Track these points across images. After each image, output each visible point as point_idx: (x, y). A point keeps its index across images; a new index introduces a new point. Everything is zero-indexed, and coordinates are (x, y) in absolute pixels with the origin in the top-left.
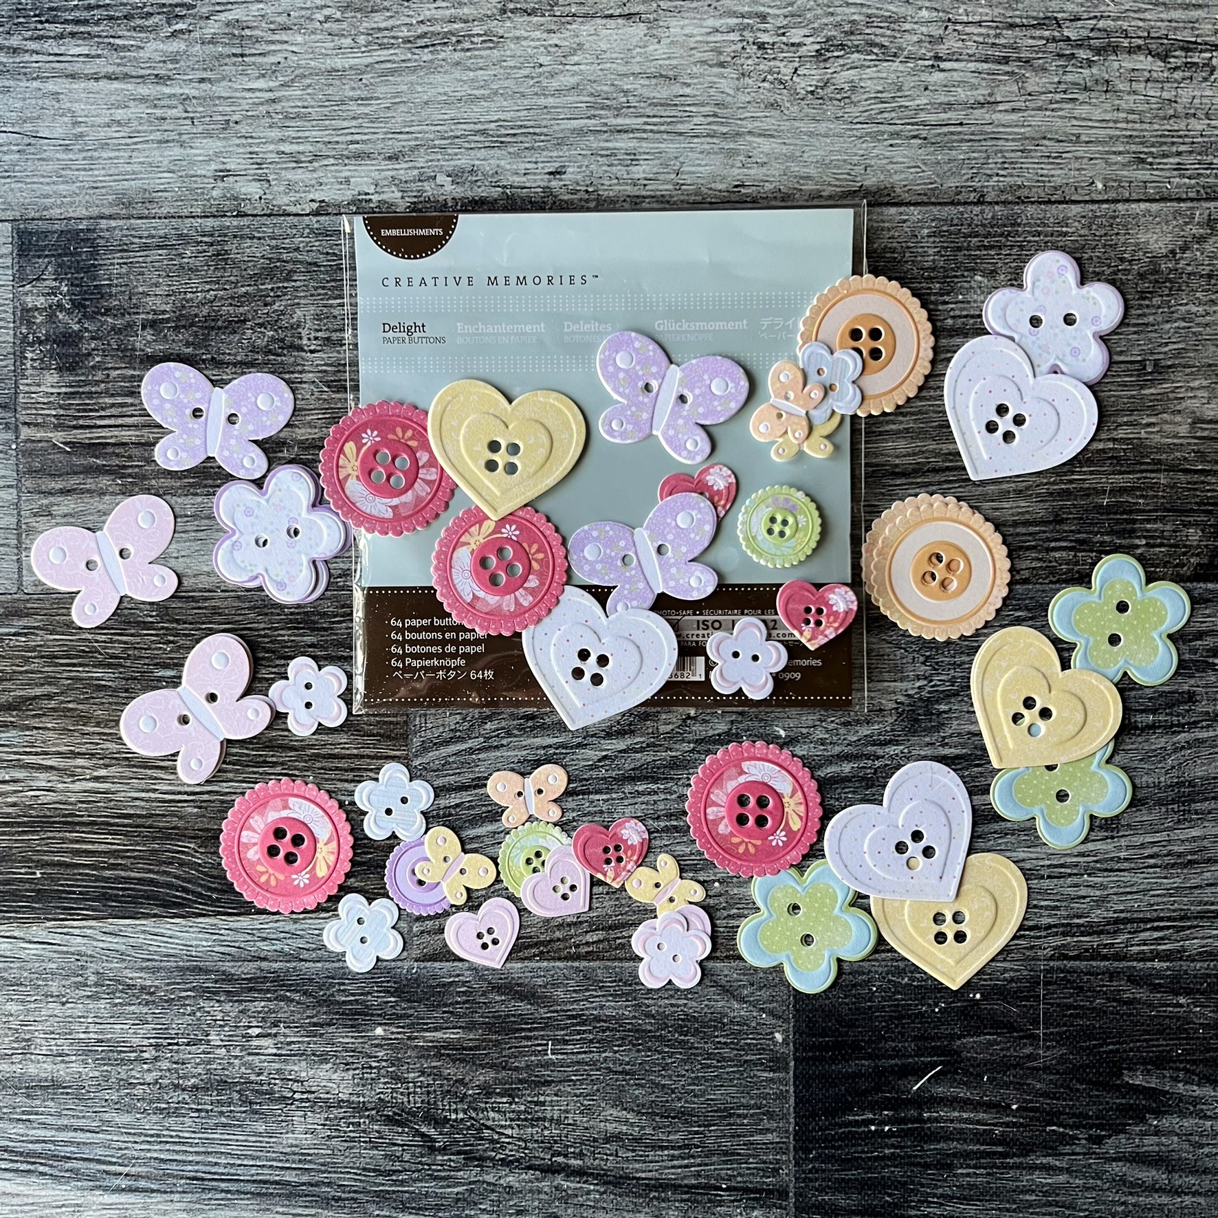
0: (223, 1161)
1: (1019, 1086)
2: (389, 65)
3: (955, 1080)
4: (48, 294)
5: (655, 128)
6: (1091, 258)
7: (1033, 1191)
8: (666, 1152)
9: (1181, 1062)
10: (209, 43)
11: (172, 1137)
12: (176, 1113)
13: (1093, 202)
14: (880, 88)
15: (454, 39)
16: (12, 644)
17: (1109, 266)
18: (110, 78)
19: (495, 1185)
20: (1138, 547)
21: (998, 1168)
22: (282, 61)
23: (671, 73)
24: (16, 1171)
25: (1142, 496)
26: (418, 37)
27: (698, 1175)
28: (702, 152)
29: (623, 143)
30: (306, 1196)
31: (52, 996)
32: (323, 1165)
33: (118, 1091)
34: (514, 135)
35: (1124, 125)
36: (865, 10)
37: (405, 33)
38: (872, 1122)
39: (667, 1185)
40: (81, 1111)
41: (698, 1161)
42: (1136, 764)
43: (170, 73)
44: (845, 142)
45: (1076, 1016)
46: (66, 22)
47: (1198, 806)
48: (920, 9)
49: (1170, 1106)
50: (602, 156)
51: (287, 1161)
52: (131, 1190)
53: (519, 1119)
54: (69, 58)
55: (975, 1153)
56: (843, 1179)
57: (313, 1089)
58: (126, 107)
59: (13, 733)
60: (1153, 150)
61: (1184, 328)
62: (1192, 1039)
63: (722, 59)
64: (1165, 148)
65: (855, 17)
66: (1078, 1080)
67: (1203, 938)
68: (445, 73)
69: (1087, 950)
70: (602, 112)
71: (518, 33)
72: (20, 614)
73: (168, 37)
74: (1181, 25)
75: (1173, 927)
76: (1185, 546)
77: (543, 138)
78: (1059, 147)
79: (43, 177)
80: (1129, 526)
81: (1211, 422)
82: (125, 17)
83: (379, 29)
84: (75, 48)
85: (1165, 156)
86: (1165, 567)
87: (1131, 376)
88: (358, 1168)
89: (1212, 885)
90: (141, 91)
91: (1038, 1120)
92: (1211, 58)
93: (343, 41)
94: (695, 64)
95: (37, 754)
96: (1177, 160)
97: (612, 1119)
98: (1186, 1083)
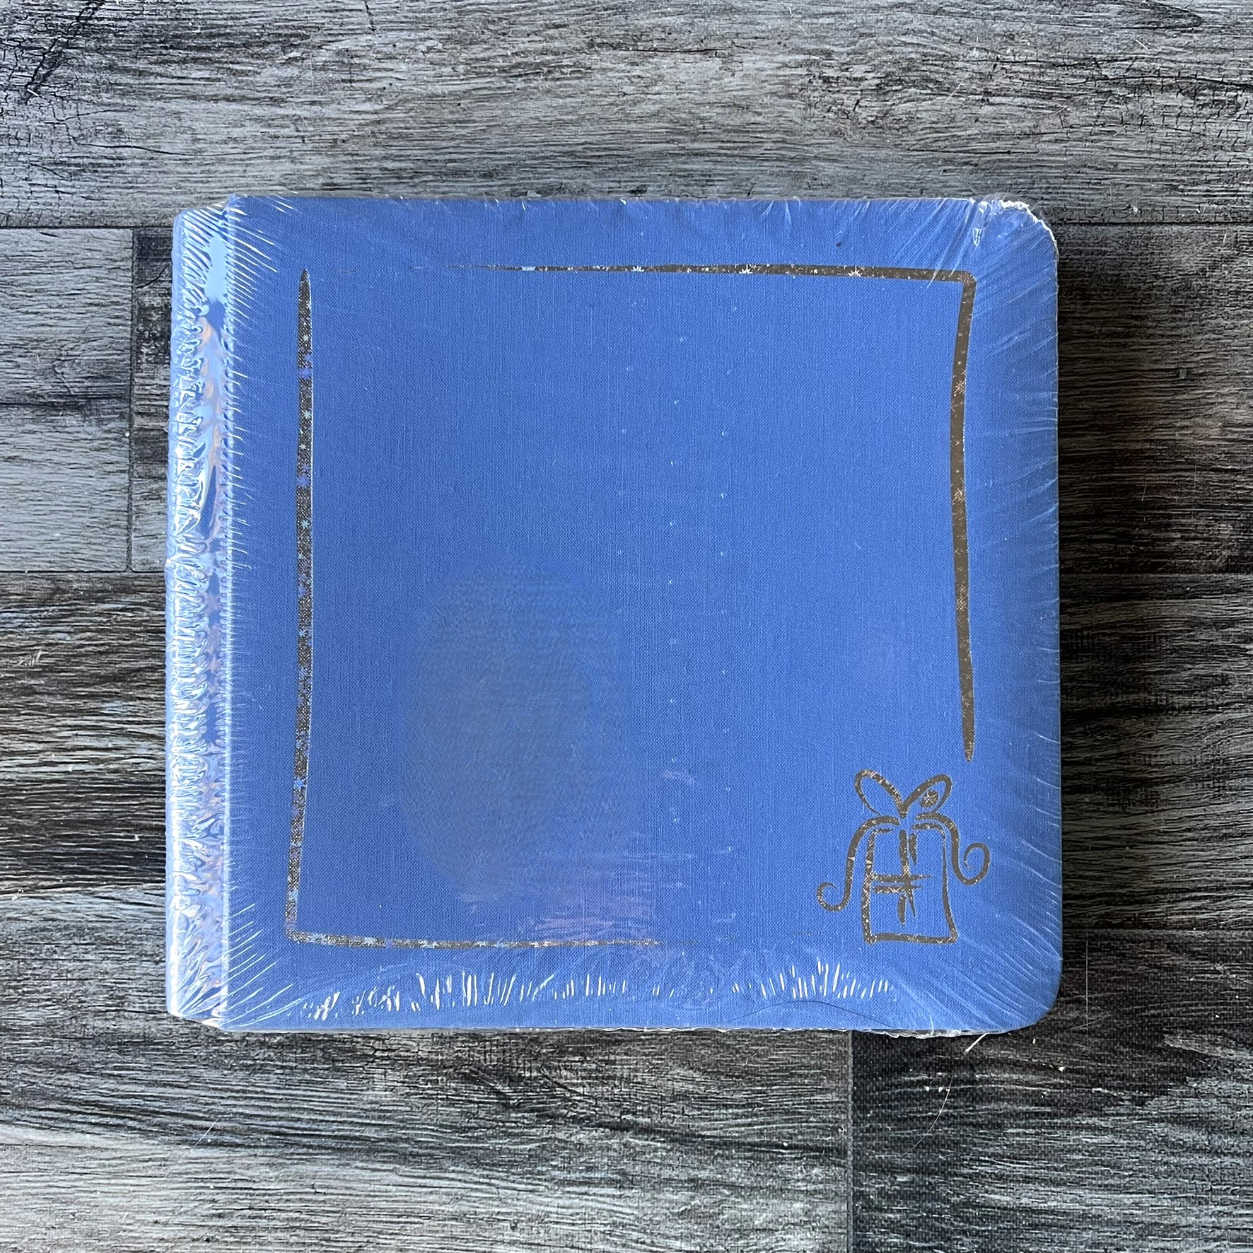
0: (305, 1116)
1: (1066, 1049)
2: (485, 92)
3: (1006, 1043)
4: (164, 294)
5: (729, 152)
6: (1128, 275)
7: (1080, 1151)
8: (730, 1111)
9: (1219, 1026)
10: (320, 70)
11: (257, 1093)
12: (262, 1069)
13: (1129, 224)
14: (935, 119)
15: (545, 69)
16: (119, 618)
17: (1145, 282)
18: (228, 100)
19: (566, 1142)
20: (1173, 540)
21: (1047, 1128)
22: (387, 86)
23: (743, 103)
24: (106, 1125)
25: (1177, 493)
26: (514, 67)
27: (761, 1133)
28: (771, 175)
29: (698, 165)
30: (385, 1151)
31: (146, 955)
32: (401, 1121)
33: (206, 1047)
34: (600, 156)
35: (1158, 156)
36: (920, 49)
37: (500, 62)
38: (926, 1083)
39: (731, 1143)
40: (171, 1067)
41: (761, 1119)
42: (1173, 743)
43: (284, 96)
44: (903, 167)
45: (1120, 982)
46: (190, 48)
47: (1232, 783)
48: (971, 49)
49: (1209, 1069)
50: (680, 177)
51: (367, 1117)
52: (215, 1144)
53: (590, 1078)
54: (191, 81)
55: (1025, 1113)
56: (899, 1138)
57: (394, 1047)
58: (242, 126)
59: (118, 703)
60: (1184, 178)
61: (1214, 339)
62: (1229, 1004)
63: (791, 90)
64: (1195, 176)
65: (913, 56)
66: (1121, 1043)
67: (1238, 908)
68: (537, 99)
69: (1129, 919)
70: (681, 137)
71: (604, 65)
72: (126, 590)
73: (283, 64)
74: (1209, 66)
75: (1211, 897)
76: (1217, 540)
77: (625, 159)
78: (1099, 174)
79: (164, 188)
80: (1165, 521)
81: (1239, 425)
82: (244, 45)
83: (477, 60)
84: (196, 72)
85: (1195, 184)
86: (1199, 559)
87: (1166, 382)
88: (435, 1125)
89: (1246, 857)
90: (257, 112)
91: (1084, 1081)
92: (1236, 96)
93: (444, 69)
94: (766, 95)
95: (139, 723)
96: (1205, 188)
97: (679, 1078)
98: (1225, 1047)
